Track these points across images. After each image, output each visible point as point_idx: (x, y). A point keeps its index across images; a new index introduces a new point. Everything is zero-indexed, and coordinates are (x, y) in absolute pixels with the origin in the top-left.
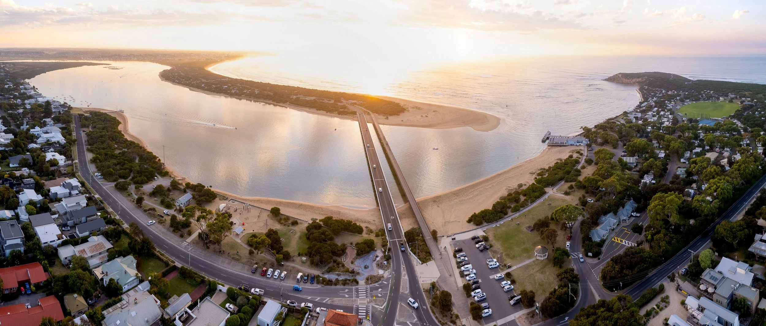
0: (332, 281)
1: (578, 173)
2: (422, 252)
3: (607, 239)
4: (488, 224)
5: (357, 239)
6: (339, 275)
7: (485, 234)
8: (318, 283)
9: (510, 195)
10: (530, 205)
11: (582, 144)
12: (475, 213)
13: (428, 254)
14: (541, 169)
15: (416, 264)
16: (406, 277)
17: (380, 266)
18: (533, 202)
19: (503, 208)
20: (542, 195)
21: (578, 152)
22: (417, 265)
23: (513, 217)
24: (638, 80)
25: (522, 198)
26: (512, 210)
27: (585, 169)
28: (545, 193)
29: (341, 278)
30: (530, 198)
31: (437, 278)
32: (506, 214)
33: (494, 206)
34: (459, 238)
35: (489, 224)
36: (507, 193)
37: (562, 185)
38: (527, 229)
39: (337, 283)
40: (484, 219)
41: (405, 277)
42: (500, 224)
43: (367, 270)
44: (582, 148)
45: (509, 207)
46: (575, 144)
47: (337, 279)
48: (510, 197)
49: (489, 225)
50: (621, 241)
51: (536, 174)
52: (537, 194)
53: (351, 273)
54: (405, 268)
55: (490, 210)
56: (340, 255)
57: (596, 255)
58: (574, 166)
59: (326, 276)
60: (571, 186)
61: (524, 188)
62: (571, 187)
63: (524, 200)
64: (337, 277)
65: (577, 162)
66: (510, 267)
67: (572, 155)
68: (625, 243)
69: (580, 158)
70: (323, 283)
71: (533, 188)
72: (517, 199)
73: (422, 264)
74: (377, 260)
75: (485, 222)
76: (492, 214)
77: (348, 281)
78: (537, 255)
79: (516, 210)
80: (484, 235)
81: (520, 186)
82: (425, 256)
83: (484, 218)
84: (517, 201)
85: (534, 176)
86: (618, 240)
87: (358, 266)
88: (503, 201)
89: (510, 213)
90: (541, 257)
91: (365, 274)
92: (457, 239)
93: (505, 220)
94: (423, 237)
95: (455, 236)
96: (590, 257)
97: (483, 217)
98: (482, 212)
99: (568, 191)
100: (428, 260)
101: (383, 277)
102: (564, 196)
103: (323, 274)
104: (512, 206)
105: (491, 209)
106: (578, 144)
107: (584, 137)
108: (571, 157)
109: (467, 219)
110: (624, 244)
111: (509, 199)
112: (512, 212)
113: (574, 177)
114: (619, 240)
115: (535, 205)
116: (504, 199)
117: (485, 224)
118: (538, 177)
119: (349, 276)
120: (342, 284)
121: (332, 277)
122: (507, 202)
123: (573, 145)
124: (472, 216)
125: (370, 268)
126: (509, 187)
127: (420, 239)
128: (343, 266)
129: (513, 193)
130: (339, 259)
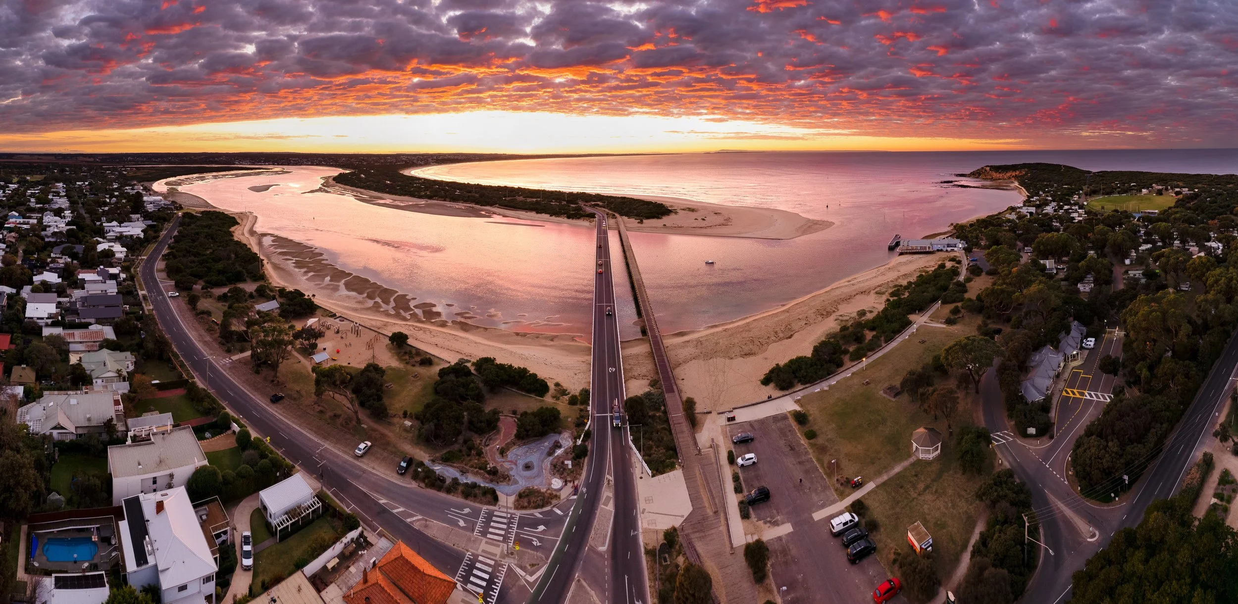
0: (443, 481)
1: (962, 288)
2: (657, 447)
3: (1052, 394)
4: (804, 386)
5: (529, 404)
6: (463, 472)
7: (798, 408)
8: (415, 477)
9: (844, 328)
10: (884, 345)
11: (956, 249)
12: (777, 365)
13: (671, 452)
14: (895, 286)
15: (638, 477)
16: (611, 507)
17: (558, 469)
18: (889, 340)
19: (834, 354)
20: (904, 328)
21: (953, 259)
22: (641, 478)
23: (854, 369)
24: (1014, 174)
25: (869, 335)
26: (851, 356)
27: (972, 283)
28: (909, 323)
29: (467, 478)
30: (884, 332)
31: (683, 516)
32: (840, 364)
33: (816, 350)
34: (743, 416)
35: (807, 386)
36: (839, 327)
37: (938, 309)
38: (885, 392)
39: (453, 487)
40: (796, 377)
41: (607, 508)
42: (830, 386)
43: (527, 473)
44: (957, 254)
45: (846, 352)
46: (944, 249)
47: (455, 480)
48: (846, 332)
49: (806, 388)
50: (1083, 394)
51: (887, 294)
52: (895, 325)
53: (489, 473)
54: (612, 483)
55: (808, 358)
56: (481, 432)
57: (1045, 430)
58: (952, 279)
59: (438, 468)
60: (957, 307)
61: (869, 316)
62: (956, 311)
63: (873, 337)
64: (457, 475)
65: (955, 272)
66: (858, 486)
67: (944, 264)
68: (1091, 396)
69: (957, 267)
70: (423, 480)
71: (886, 316)
72: (859, 335)
73: (653, 476)
74: (556, 454)
75: (798, 382)
76: (811, 366)
77: (476, 491)
78: (917, 448)
79: (857, 357)
80: (796, 411)
81: (862, 313)
82: (664, 458)
83: (797, 375)
84: (859, 339)
85: (884, 297)
86: (1074, 393)
87: (511, 461)
88: (832, 340)
89: (848, 363)
90: (928, 452)
91: (520, 483)
92: (738, 420)
93: (838, 378)
94: (665, 412)
95: (736, 413)
96: (1031, 436)
97: (794, 372)
98: (792, 362)
99: (952, 317)
100: (668, 466)
101: (557, 497)
102: (944, 326)
103: (433, 461)
104: (851, 349)
105: (810, 356)
106: (949, 249)
107: (957, 238)
108: (942, 266)
109: (762, 377)
110: (1088, 397)
111: (844, 337)
112: (852, 360)
113: (958, 294)
114: (1076, 393)
115: (894, 344)
116: (833, 337)
117: (800, 387)
118: (891, 299)
119: (484, 478)
120: (463, 492)
121: (449, 472)
122: (841, 342)
123: (941, 250)
124: (772, 371)
125: (535, 471)
126: (841, 316)
127: (659, 417)
128: (480, 454)
129: (851, 326)
130: (477, 440)
